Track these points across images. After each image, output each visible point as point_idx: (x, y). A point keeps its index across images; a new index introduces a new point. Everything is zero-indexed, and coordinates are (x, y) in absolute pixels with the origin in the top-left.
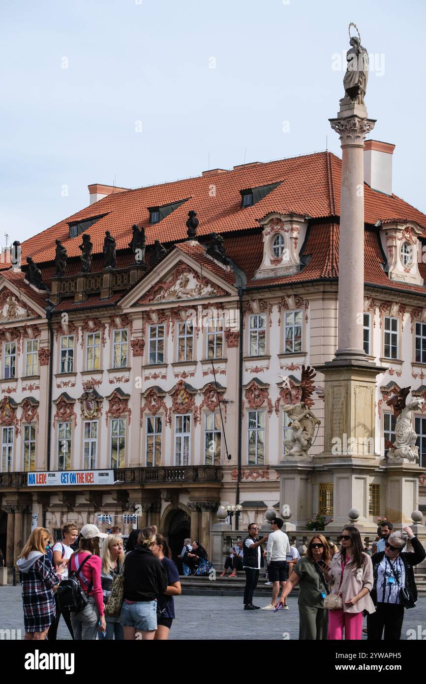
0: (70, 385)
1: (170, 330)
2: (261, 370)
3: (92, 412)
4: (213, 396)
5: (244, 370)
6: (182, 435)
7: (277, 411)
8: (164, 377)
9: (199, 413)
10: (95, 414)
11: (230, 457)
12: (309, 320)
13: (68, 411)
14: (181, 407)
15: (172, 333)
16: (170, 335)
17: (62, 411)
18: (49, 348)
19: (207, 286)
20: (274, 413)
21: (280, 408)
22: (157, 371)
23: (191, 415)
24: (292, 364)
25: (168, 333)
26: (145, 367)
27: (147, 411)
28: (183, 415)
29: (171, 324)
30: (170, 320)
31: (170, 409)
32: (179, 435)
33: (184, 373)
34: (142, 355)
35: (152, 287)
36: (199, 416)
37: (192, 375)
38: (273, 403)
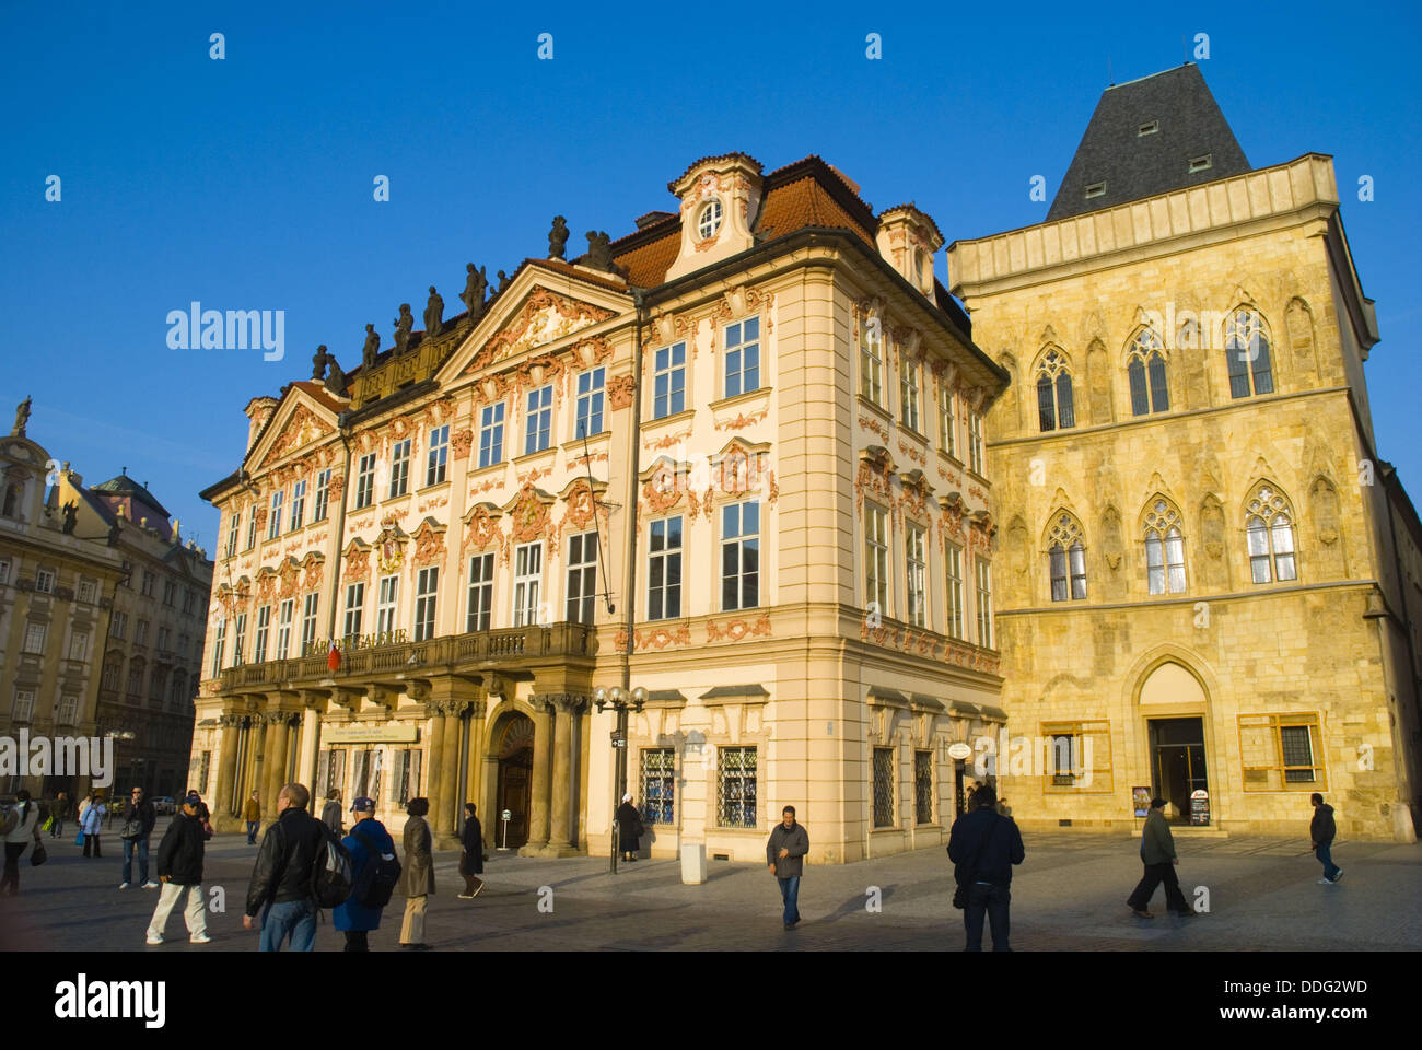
0: (366, 525)
1: (515, 407)
2: (677, 440)
3: (392, 560)
4: (583, 501)
5: (642, 447)
6: (527, 579)
7: (708, 510)
8: (501, 485)
9: (557, 536)
10: (397, 563)
11: (612, 609)
12: (774, 328)
13: (361, 564)
14: (527, 530)
15: (518, 409)
16: (514, 413)
17: (353, 564)
18: (344, 476)
19: (578, 318)
20: (701, 515)
21: (714, 505)
22: (489, 477)
23: (543, 542)
24: (741, 415)
25: (510, 411)
26: (471, 474)
27: (472, 546)
28: (529, 545)
29: (516, 396)
30: (515, 390)
31: (509, 536)
32: (522, 579)
33: (534, 472)
34: (468, 456)
35: (490, 341)
36: (557, 541)
37: (548, 472)
38: (700, 499)
